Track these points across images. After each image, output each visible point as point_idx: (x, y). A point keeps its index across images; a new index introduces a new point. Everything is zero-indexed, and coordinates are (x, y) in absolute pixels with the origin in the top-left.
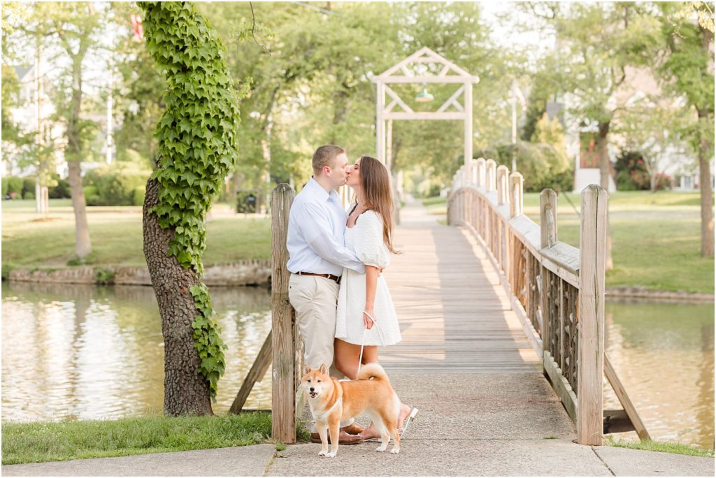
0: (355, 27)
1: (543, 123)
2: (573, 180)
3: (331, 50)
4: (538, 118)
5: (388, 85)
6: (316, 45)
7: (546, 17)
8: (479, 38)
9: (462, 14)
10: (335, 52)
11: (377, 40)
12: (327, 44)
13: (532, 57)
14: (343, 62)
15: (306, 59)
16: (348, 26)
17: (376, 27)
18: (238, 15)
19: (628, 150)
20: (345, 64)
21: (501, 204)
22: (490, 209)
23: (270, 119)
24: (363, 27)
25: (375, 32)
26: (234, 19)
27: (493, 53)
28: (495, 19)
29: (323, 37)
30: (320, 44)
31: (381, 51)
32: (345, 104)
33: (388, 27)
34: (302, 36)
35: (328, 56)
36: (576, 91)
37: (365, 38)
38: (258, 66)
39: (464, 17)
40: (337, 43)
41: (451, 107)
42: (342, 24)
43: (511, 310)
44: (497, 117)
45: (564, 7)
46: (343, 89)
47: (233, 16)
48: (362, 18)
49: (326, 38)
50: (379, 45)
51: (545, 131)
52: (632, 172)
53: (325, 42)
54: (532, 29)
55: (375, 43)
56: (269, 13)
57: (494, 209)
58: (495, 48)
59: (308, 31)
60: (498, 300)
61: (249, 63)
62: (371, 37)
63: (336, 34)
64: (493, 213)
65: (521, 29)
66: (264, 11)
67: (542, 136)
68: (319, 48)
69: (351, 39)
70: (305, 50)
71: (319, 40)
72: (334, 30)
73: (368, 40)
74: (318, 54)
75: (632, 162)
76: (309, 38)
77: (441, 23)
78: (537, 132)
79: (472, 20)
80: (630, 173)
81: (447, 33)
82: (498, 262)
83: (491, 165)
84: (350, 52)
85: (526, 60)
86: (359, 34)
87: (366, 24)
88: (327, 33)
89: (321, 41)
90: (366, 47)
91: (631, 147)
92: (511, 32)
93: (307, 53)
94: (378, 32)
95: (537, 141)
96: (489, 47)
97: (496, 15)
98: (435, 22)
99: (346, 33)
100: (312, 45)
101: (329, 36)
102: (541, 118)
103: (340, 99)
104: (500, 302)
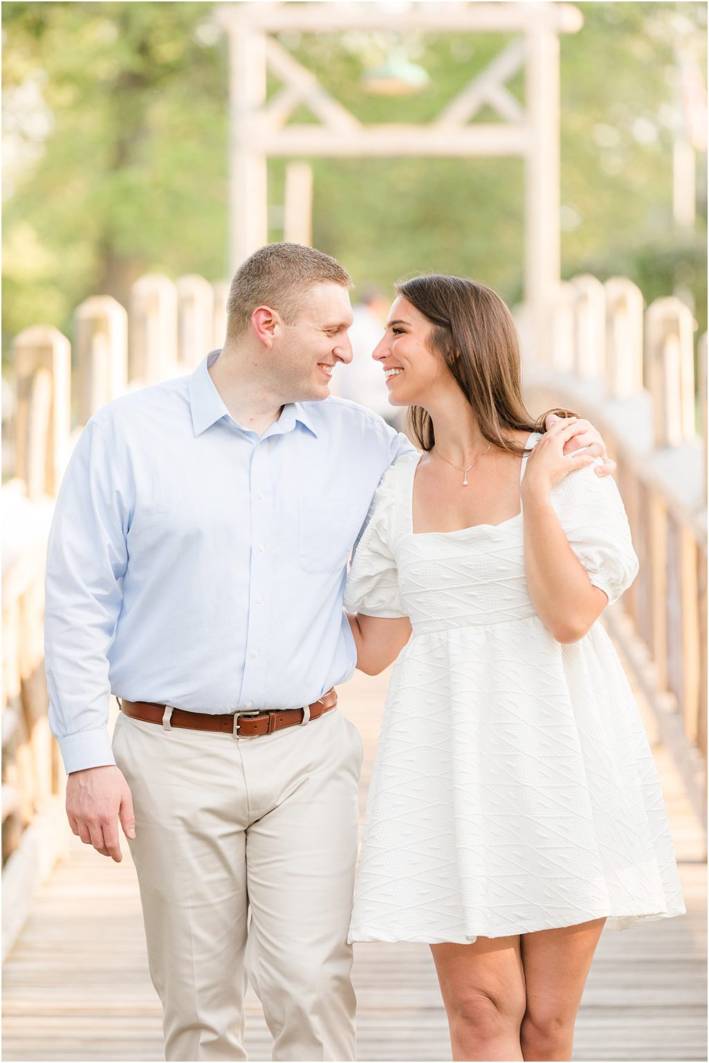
5: (274, 35)
21: (662, 444)
41: (485, 115)
46: (139, 64)
82: (652, 659)
83: (621, 303)
103: (127, 99)
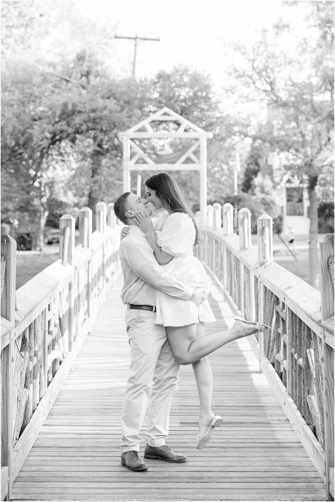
0: (108, 98)
1: (257, 180)
2: (281, 225)
3: (89, 116)
4: (253, 177)
5: (132, 139)
6: (76, 113)
7: (265, 91)
8: (210, 108)
9: (196, 89)
10: (92, 118)
11: (127, 109)
12: (85, 112)
13: (254, 122)
14: (98, 126)
15: (68, 124)
16: (103, 97)
17: (126, 98)
18: (13, 88)
19: (324, 201)
20: (100, 128)
22: (229, 252)
23: (39, 174)
24: (115, 98)
25: (125, 102)
26: (10, 91)
27: (222, 120)
28: (223, 91)
29: (82, 106)
30: (80, 112)
31: (129, 117)
32: (100, 161)
33: (136, 98)
34: (65, 105)
35: (86, 122)
36: (291, 150)
37: (116, 107)
38: (30, 131)
39: (198, 91)
40: (94, 111)
41: (188, 160)
42: (98, 95)
43: (261, 372)
44: (222, 176)
45: (279, 83)
46: (99, 149)
47: (9, 89)
48: (115, 91)
49: (85, 107)
50: (128, 113)
51: (260, 186)
52: (327, 219)
53: (83, 110)
54: (254, 100)
55: (125, 111)
56: (38, 87)
57: (234, 253)
58: (223, 115)
59: (69, 101)
60: (243, 356)
61: (22, 128)
62: (122, 106)
63: (92, 104)
64: (232, 257)
65: (245, 100)
66: (34, 86)
67: (257, 190)
68: (78, 115)
69: (105, 108)
70: (68, 117)
71: (78, 109)
72: (91, 100)
73: (119, 108)
74: (78, 120)
75: (327, 211)
76: (70, 107)
77: (179, 96)
78: (253, 187)
79: (204, 94)
80: (326, 219)
81: (184, 104)
82: (240, 309)
84: (104, 118)
85: (248, 125)
86: (111, 104)
87: (117, 96)
88: (85, 103)
89: (80, 109)
90: (118, 114)
91: (326, 199)
92: (237, 103)
93: (69, 119)
94: (128, 103)
95: (253, 194)
96: (218, 115)
97: (224, 88)
98: (174, 95)
99: (101, 103)
100: (73, 113)
101: (86, 105)
102: (256, 176)
103: (96, 157)
104: (245, 360)
